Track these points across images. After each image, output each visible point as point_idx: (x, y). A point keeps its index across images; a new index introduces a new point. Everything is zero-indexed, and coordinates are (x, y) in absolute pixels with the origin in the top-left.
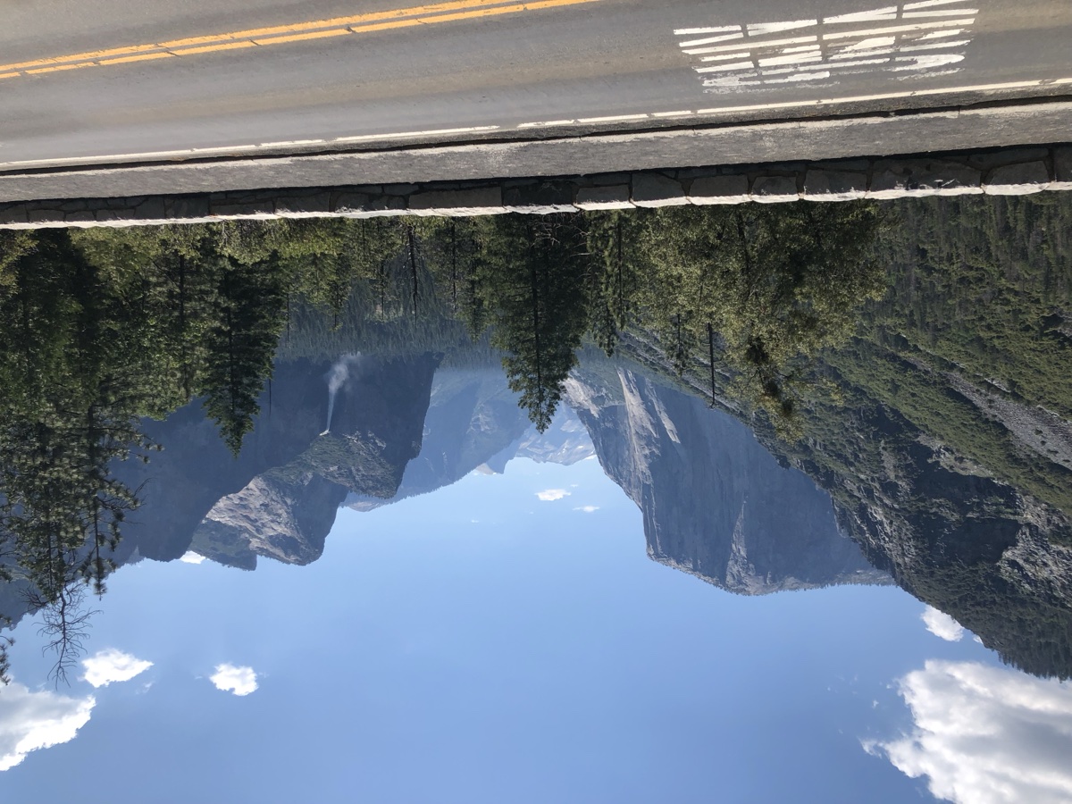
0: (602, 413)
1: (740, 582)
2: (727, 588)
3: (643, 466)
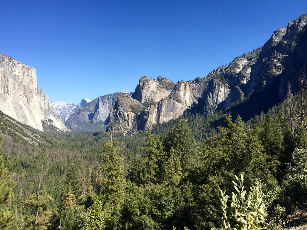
0: (50, 116)
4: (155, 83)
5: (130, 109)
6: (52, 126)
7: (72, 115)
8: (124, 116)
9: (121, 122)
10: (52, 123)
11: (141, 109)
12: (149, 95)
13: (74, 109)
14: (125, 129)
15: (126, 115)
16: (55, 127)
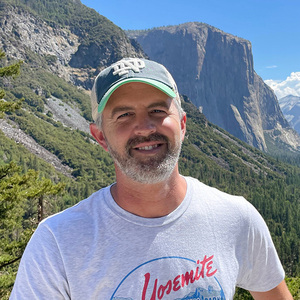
0: (275, 125)
1: (200, 29)
2: (207, 26)
3: (253, 95)
6: (281, 142)
10: (281, 138)
16: (285, 144)
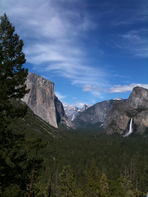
4: (146, 92)
5: (125, 113)
7: (77, 117)
8: (121, 119)
9: (118, 124)
10: (64, 123)
11: (134, 114)
12: (141, 102)
13: (79, 112)
14: (121, 130)
15: (122, 118)
16: (66, 125)
